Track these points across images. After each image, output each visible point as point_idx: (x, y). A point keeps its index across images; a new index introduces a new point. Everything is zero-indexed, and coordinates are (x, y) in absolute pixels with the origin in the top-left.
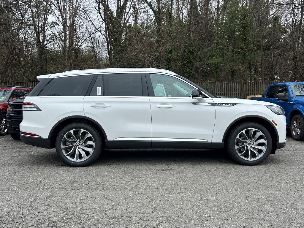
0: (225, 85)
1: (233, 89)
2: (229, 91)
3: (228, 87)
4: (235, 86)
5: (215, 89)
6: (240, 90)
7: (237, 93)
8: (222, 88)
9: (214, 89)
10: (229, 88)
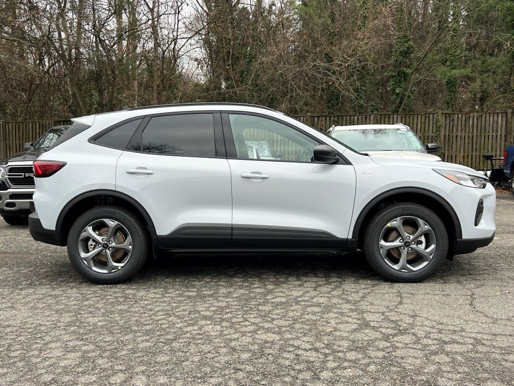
0: (473, 120)
1: (491, 128)
2: (483, 130)
3: (479, 124)
4: (494, 121)
5: (453, 128)
6: (503, 129)
7: (499, 136)
8: (468, 125)
9: (451, 128)
10: (483, 125)
